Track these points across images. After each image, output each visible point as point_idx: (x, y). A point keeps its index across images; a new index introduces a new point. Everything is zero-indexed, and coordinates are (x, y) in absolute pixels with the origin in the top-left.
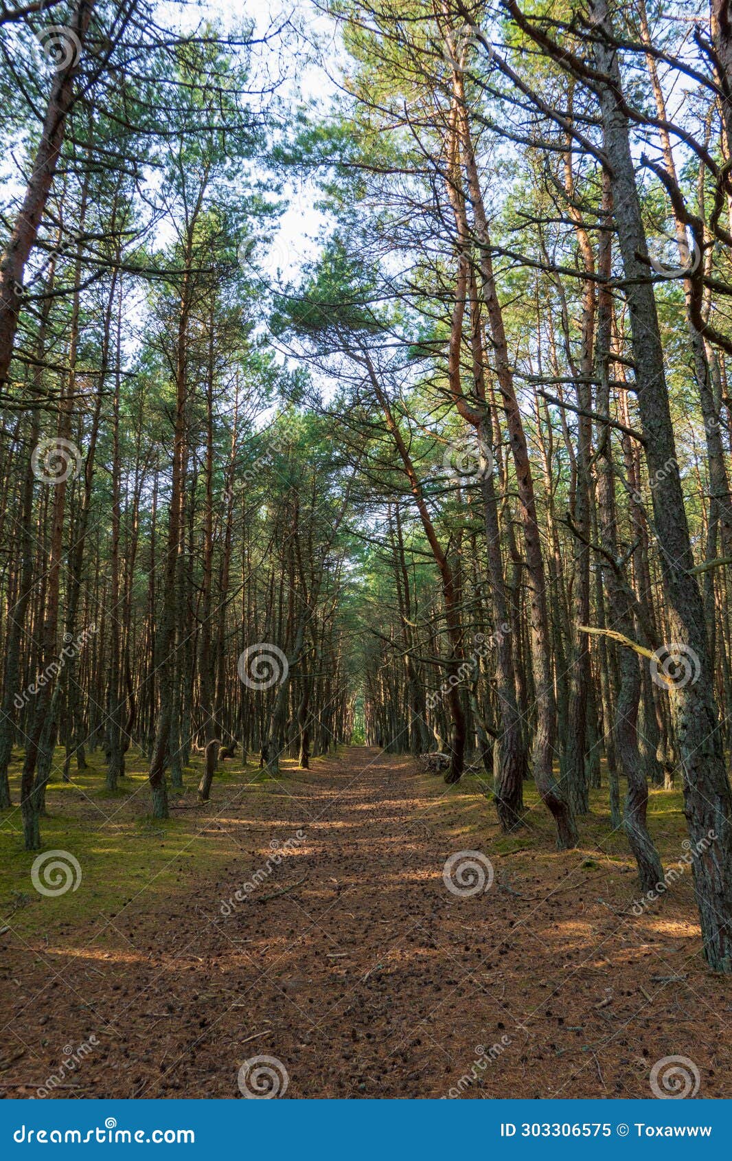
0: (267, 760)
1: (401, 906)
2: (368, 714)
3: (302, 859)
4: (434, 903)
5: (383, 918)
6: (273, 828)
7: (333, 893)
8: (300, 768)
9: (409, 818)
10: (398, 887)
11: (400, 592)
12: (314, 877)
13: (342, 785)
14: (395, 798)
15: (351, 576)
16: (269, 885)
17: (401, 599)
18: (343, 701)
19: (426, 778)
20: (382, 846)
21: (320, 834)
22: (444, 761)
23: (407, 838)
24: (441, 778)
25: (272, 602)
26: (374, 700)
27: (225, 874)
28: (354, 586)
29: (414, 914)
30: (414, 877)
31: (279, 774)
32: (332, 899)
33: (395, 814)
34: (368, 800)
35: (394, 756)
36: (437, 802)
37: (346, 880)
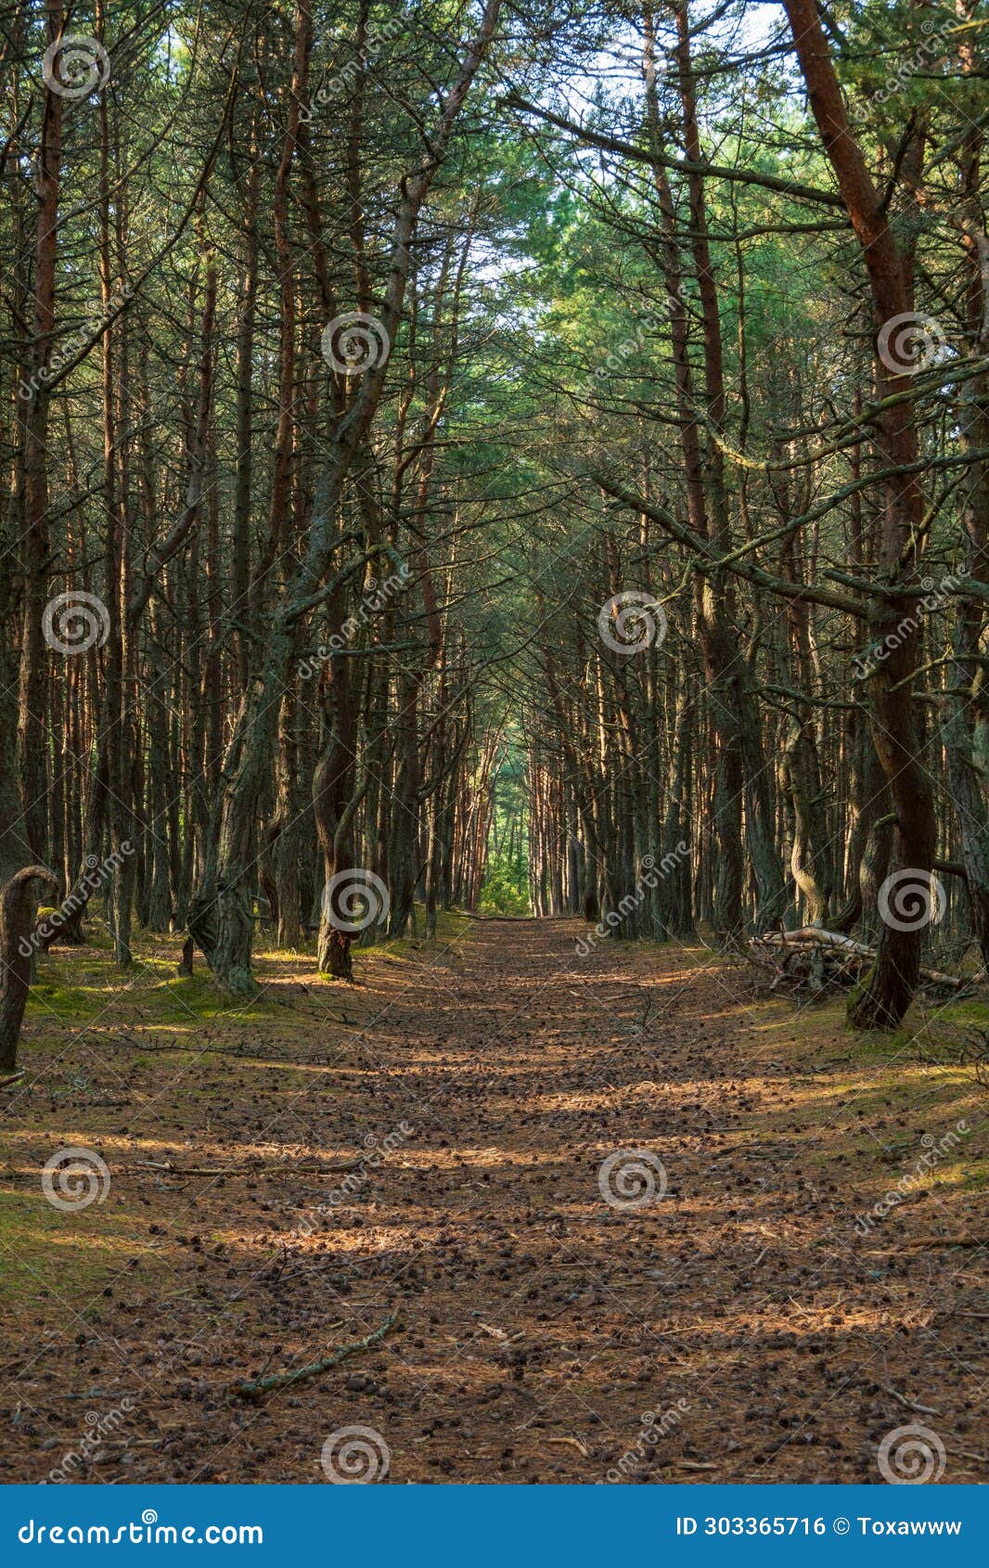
0: (208, 946)
1: (750, 1417)
2: (543, 811)
3: (372, 1265)
4: (865, 1410)
5: (691, 1455)
6: (257, 1164)
7: (496, 1373)
8: (321, 978)
9: (736, 1138)
10: (730, 1358)
11: (681, 359)
12: (424, 1322)
13: (481, 1034)
14: (676, 1074)
15: (496, 307)
16: (267, 1345)
17: (686, 383)
18: (453, 761)
19: (776, 1015)
20: (650, 1228)
21: (426, 1187)
22: (839, 957)
23: (738, 1202)
24: (835, 1014)
25: (208, 397)
26: (570, 757)
27: (107, 1310)
28: (508, 345)
29: (802, 1442)
30: (784, 1325)
31: (251, 995)
32: (499, 1390)
33: (683, 1127)
34: (579, 1082)
35: (643, 949)
36: (834, 1088)
37: (540, 1332)
